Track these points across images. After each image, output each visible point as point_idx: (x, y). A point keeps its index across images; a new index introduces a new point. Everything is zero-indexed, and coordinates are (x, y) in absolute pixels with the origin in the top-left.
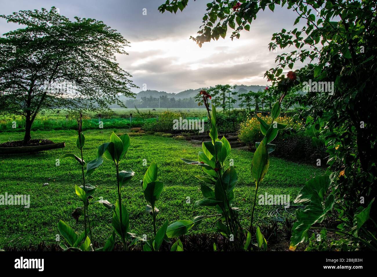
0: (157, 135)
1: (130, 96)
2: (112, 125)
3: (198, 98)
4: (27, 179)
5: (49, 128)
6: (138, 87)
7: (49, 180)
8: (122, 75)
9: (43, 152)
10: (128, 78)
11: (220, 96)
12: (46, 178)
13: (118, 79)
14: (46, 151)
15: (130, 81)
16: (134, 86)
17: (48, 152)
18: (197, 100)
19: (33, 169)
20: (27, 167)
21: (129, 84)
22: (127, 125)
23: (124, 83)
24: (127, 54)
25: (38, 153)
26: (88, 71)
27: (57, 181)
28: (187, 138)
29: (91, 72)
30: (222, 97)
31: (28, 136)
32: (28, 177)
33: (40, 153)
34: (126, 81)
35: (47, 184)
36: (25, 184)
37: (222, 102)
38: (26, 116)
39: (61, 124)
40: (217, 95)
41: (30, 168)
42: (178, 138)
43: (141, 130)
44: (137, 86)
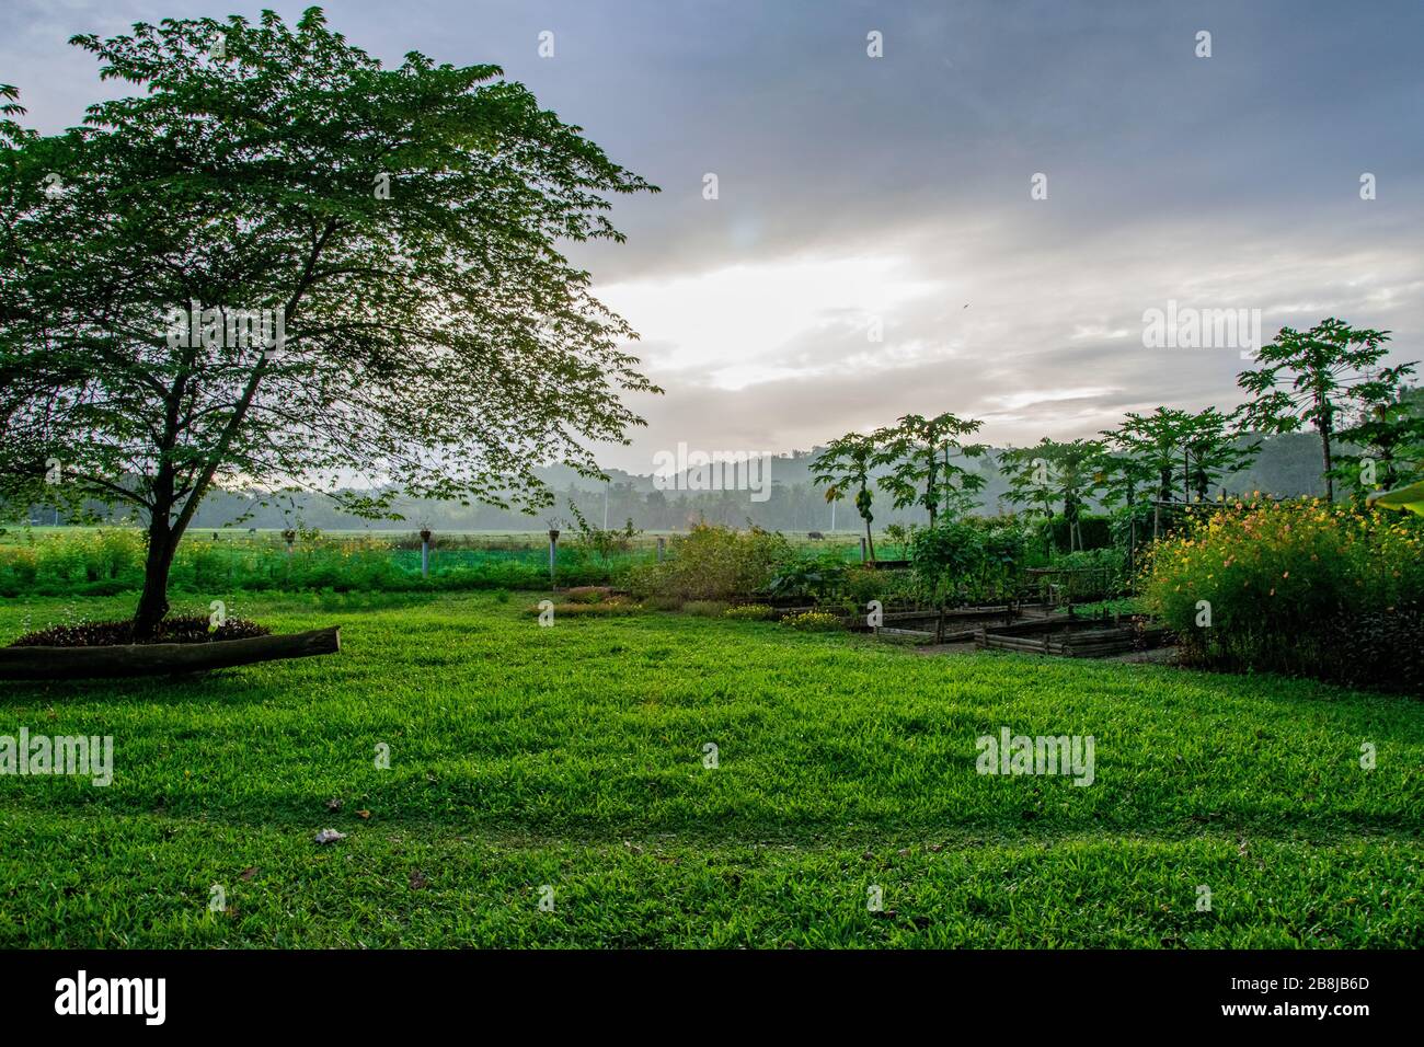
0: (699, 614)
1: (606, 434)
2: (477, 577)
3: (824, 472)
4: (205, 807)
5: (214, 584)
6: (655, 390)
7: (334, 810)
8: (594, 328)
9: (233, 675)
10: (622, 342)
11: (912, 462)
12: (311, 801)
13: (572, 349)
14: (245, 670)
15: (628, 360)
16: (637, 382)
17: (258, 672)
18: (820, 478)
19: (223, 750)
20: (189, 742)
21: (617, 374)
22: (538, 579)
23: (594, 373)
24: (618, 238)
25: (210, 677)
26: (436, 315)
27: (382, 817)
28: (848, 621)
29: (446, 319)
30: (921, 465)
31: (154, 602)
32: (210, 795)
33: (218, 676)
34: (605, 360)
35: (334, 833)
36: (206, 834)
37: (921, 487)
38: (151, 509)
39: (268, 567)
40: (901, 456)
41: (204, 744)
42: (807, 622)
43: (612, 593)
44: (652, 384)
